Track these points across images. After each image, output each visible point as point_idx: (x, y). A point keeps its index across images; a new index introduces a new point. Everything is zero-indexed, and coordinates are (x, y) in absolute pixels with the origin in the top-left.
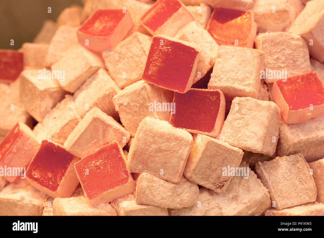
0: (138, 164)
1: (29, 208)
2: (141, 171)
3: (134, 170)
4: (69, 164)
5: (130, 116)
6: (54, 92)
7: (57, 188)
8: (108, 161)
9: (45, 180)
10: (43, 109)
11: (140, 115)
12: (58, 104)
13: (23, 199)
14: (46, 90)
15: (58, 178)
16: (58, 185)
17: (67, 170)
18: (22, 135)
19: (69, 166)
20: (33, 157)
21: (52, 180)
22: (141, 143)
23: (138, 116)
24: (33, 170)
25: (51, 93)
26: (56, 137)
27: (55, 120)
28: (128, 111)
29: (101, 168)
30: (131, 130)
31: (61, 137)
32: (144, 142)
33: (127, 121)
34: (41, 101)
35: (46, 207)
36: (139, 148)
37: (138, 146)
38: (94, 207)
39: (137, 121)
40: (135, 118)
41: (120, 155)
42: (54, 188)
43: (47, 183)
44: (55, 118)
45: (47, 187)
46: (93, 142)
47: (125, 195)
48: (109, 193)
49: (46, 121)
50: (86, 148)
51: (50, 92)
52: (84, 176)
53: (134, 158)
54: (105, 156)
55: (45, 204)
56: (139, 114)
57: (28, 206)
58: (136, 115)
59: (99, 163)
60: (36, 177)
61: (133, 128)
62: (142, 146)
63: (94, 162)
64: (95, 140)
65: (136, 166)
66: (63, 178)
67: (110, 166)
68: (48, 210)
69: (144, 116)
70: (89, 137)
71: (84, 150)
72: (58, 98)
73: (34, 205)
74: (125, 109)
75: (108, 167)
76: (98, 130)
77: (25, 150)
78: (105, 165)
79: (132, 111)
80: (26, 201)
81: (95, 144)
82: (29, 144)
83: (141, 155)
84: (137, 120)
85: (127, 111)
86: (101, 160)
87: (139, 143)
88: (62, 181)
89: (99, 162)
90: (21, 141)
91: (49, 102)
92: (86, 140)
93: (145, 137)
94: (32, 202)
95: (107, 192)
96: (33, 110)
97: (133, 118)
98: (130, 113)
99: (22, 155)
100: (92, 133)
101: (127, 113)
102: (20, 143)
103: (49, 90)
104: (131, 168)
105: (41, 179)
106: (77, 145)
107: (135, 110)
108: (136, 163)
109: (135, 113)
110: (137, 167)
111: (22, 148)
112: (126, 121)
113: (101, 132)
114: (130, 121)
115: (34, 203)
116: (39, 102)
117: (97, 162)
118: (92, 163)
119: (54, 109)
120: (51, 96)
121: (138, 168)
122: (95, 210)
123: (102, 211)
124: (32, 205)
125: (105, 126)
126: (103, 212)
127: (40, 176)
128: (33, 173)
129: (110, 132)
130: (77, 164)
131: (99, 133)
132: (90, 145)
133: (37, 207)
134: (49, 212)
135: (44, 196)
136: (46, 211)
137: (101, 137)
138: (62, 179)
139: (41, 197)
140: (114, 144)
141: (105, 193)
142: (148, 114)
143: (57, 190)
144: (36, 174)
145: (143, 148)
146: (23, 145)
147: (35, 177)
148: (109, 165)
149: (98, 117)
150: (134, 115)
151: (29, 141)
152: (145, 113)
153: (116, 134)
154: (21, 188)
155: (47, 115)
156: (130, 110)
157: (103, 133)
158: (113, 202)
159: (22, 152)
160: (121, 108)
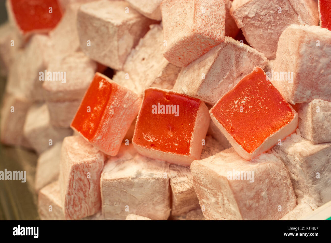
0: (305, 90)
1: (150, 184)
2: (310, 99)
3: (301, 100)
4: (196, 113)
5: (262, 30)
6: (134, 24)
7: (189, 149)
8: (255, 96)
9: (166, 142)
10: (122, 52)
11: (276, 26)
12: (141, 40)
13: (139, 174)
14: (124, 24)
15: (185, 136)
16: (189, 145)
17: (195, 122)
18: (116, 90)
19: (196, 116)
20: (137, 115)
21: (176, 140)
22: (306, 60)
23: (273, 28)
24: (143, 133)
25: (129, 27)
26: (158, 83)
27: (145, 61)
28: (257, 24)
29: (250, 107)
30: (262, 50)
31: (165, 81)
32: (310, 57)
33: (257, 39)
34: (118, 41)
35: (174, 178)
36: (305, 67)
37: (303, 65)
38: (252, 161)
39: (272, 35)
40: (269, 31)
41: (270, 85)
42: (184, 150)
43: (170, 145)
44: (143, 59)
45: (173, 150)
46: (225, 77)
47: (286, 138)
48: (271, 138)
49: (130, 65)
50: (217, 86)
51: (129, 25)
52: (230, 123)
53: (300, 83)
54: (249, 90)
55: (170, 174)
56: (274, 24)
57: (149, 182)
58: (270, 27)
59: (245, 102)
60: (151, 140)
61: (266, 46)
62: (308, 64)
63: (237, 101)
64: (228, 74)
65: (303, 94)
66: (193, 134)
67: (260, 102)
68: (179, 181)
69: (283, 26)
70: (219, 71)
71: (215, 90)
72: (139, 33)
73: (158, 179)
74: (252, 22)
75: (259, 103)
76: (229, 58)
77: (124, 108)
78: (253, 102)
79: (263, 23)
80: (145, 177)
81: (227, 78)
82: (128, 99)
83: (308, 76)
84: (272, 33)
85: (255, 25)
86: (246, 97)
87: (303, 60)
88: (192, 139)
89: (244, 100)
90: (118, 98)
91: (128, 39)
92: (216, 76)
93: (310, 51)
94: (154, 176)
95: (269, 138)
96: (105, 56)
97: (266, 32)
98: (261, 26)
99: (122, 116)
100: (222, 64)
101: (256, 27)
102: (117, 100)
103: (128, 23)
104: (296, 98)
105: (160, 142)
106: (206, 84)
107: (268, 21)
108: (303, 90)
109: (268, 24)
110: (305, 94)
111: (120, 106)
112: (255, 38)
113: (233, 60)
114: (261, 38)
115: (157, 177)
116: (116, 43)
117: (241, 100)
118: (234, 104)
119: (137, 48)
120: (130, 31)
121: (305, 96)
122: (259, 165)
123: (268, 164)
124: (154, 180)
125: (237, 51)
126: (270, 166)
127: (156, 138)
128: (145, 137)
129: (244, 58)
130: (213, 109)
131: (232, 62)
132: (222, 80)
133: (162, 180)
134: (181, 183)
135: (164, 165)
136: (176, 183)
137: (234, 68)
138: (191, 135)
139: (161, 166)
140: (256, 70)
141: (267, 140)
142: (288, 22)
143: (189, 151)
144: (148, 137)
145: (310, 67)
146: (121, 102)
147: (149, 141)
148: (259, 100)
149: (229, 41)
150: (267, 28)
151: (127, 96)
152: (283, 22)
153: (251, 59)
154: (127, 160)
155: (130, 58)
156: (260, 22)
157: (236, 62)
158: (273, 150)
159: (122, 113)
160: (246, 22)
